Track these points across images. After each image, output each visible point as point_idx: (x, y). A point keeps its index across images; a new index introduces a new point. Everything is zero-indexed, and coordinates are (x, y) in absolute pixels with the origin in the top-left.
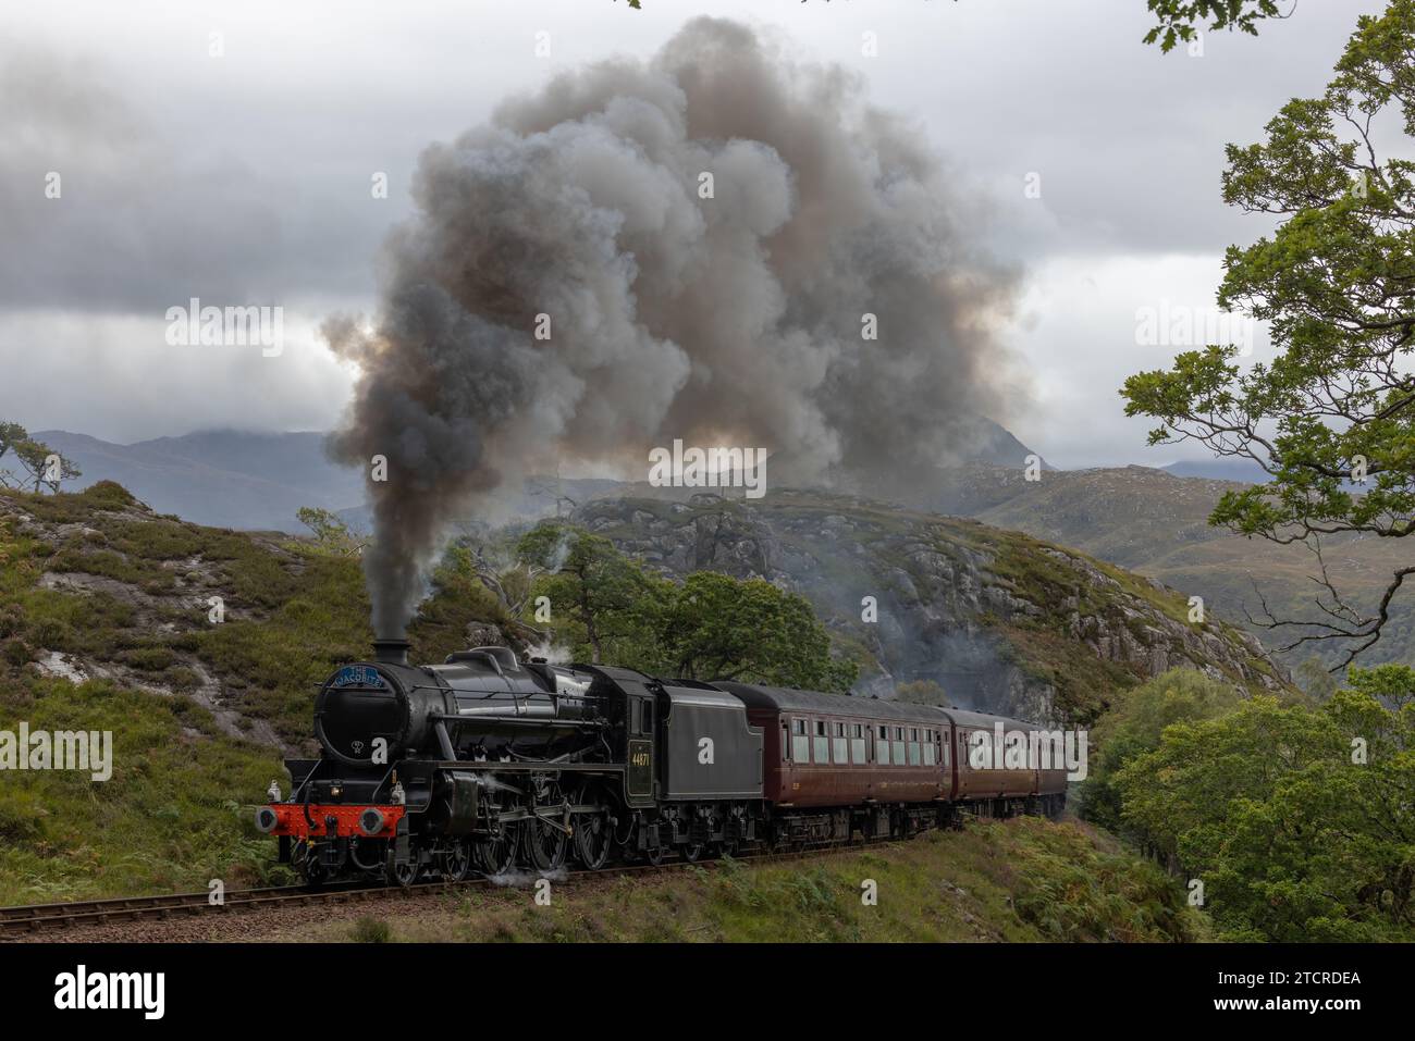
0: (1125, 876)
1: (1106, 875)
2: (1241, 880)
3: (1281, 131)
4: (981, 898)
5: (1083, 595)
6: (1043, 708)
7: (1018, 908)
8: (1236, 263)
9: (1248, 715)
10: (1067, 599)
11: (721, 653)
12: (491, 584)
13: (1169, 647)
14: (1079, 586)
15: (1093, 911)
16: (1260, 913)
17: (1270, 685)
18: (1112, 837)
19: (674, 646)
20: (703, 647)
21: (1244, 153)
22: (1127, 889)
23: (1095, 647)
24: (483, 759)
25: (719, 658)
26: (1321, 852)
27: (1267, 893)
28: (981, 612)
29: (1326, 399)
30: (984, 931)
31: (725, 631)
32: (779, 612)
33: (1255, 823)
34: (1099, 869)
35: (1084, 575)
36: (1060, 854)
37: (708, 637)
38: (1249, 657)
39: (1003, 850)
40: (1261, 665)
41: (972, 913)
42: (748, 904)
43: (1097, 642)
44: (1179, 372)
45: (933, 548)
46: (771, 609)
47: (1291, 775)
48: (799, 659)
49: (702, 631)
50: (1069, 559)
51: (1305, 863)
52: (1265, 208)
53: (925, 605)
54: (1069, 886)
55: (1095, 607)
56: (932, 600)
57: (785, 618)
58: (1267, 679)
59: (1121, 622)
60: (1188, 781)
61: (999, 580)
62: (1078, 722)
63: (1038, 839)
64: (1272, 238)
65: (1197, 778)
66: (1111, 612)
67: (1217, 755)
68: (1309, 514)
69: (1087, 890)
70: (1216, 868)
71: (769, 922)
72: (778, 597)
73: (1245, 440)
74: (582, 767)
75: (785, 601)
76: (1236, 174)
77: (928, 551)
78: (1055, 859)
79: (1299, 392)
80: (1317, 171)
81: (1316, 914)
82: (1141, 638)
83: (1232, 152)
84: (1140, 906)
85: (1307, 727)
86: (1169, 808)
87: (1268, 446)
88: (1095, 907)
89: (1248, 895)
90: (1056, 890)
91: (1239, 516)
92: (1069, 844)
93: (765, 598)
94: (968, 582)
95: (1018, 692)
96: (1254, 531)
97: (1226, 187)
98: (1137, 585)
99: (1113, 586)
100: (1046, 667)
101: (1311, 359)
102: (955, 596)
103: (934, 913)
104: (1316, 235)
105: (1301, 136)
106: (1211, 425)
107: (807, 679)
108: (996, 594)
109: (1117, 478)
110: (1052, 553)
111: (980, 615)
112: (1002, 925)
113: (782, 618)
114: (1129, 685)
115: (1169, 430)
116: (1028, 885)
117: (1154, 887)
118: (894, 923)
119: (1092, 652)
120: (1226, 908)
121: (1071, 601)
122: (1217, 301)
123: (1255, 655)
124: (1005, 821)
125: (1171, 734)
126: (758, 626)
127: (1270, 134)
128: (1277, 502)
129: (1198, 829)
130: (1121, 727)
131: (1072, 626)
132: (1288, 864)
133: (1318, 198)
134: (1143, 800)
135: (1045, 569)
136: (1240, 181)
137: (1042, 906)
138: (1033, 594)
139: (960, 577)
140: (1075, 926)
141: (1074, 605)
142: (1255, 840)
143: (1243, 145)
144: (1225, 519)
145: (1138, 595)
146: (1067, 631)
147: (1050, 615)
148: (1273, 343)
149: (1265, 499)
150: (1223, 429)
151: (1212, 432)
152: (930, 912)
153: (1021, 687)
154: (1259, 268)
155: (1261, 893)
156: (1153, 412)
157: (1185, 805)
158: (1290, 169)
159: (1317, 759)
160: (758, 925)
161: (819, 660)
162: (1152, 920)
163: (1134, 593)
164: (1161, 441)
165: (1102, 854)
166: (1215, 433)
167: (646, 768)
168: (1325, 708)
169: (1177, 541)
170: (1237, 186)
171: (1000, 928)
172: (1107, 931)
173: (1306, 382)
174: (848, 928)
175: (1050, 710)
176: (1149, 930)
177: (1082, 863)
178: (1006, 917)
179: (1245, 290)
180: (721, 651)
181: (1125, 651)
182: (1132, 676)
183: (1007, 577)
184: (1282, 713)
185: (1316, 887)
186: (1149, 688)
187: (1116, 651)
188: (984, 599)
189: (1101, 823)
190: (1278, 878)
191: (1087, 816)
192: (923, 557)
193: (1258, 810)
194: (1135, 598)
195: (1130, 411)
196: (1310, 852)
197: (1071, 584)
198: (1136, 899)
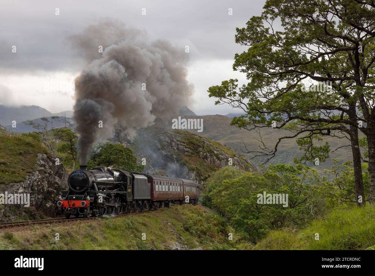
0: (212, 219)
1: (208, 219)
2: (242, 220)
3: (250, 24)
4: (175, 225)
5: (203, 148)
6: (193, 177)
7: (184, 228)
8: (238, 58)
9: (244, 177)
10: (199, 148)
11: (108, 163)
12: (46, 145)
13: (226, 161)
14: (202, 145)
15: (204, 228)
16: (247, 228)
17: (251, 171)
18: (210, 210)
19: (95, 161)
20: (103, 161)
21: (241, 30)
22: (213, 222)
23: (207, 161)
24: (101, 190)
25: (108, 164)
26: (262, 212)
27: (249, 223)
28: (177, 152)
29: (261, 94)
30: (175, 234)
31: (109, 157)
32: (123, 152)
33: (245, 205)
34: (206, 218)
35: (204, 142)
36: (196, 214)
37: (104, 158)
38: (246, 164)
39: (180, 213)
40: (249, 165)
41: (172, 229)
42: (112, 227)
43: (207, 160)
44: (223, 86)
45: (165, 135)
46: (121, 151)
47: (255, 192)
48: (129, 164)
49: (103, 157)
50: (200, 138)
51: (258, 215)
52: (246, 44)
53: (163, 150)
54: (197, 222)
55: (206, 150)
56: (164, 149)
57: (125, 153)
58: (250, 169)
59: (213, 154)
60: (229, 195)
61: (182, 144)
62: (202, 180)
63: (190, 210)
64: (247, 51)
65: (231, 193)
66: (211, 152)
67: (236, 188)
68: (256, 122)
69: (202, 223)
70: (235, 217)
71: (118, 232)
72: (123, 148)
73: (240, 104)
74: (119, 192)
75: (125, 149)
76: (239, 35)
77: (163, 136)
78: (194, 215)
79: (254, 92)
80: (259, 35)
81: (261, 228)
82: (218, 158)
83: (238, 30)
84: (216, 227)
85: (259, 180)
86: (224, 202)
87: (245, 105)
88: (204, 227)
89: (244, 224)
90: (194, 223)
91: (238, 123)
92: (198, 211)
93: (120, 148)
94: (174, 144)
95: (186, 173)
96: (241, 127)
97: (236, 39)
98: (217, 145)
99: (211, 145)
100: (194, 166)
101: (257, 83)
102: (170, 148)
103: (162, 229)
104: (258, 50)
105: (255, 26)
106: (231, 100)
107: (131, 169)
108: (181, 147)
109: (213, 118)
110: (195, 137)
111: (177, 153)
112: (180, 232)
113: (124, 153)
114: (215, 170)
115: (220, 101)
116: (187, 222)
117: (220, 222)
118: (151, 232)
119: (206, 162)
120: (238, 227)
121: (201, 149)
122: (233, 68)
123: (247, 163)
124: (182, 205)
125: (224, 182)
126: (118, 155)
127: (247, 25)
128: (247, 119)
129: (231, 207)
130: (213, 181)
131: (200, 156)
132: (254, 215)
133: (260, 42)
134: (217, 199)
135: (194, 141)
136: (239, 37)
137: (190, 227)
138: (191, 147)
139: (172, 143)
140: (199, 232)
141: (201, 150)
142: (246, 209)
143: (240, 28)
144: (234, 124)
145: (218, 148)
146: (199, 157)
147: (195, 153)
148: (247, 79)
149: (245, 118)
150: (234, 101)
151: (231, 102)
152: (161, 229)
153: (187, 171)
154: (243, 59)
155: (247, 223)
156: (216, 96)
157: (228, 201)
158: (253, 34)
159: (262, 188)
160: (115, 233)
161: (134, 164)
162: (219, 231)
163: (217, 147)
164: (218, 104)
165: (206, 213)
166: (232, 102)
167: (130, 192)
168: (263, 175)
169: (229, 134)
170: (239, 39)
171: (179, 233)
172: (208, 233)
173: (256, 89)
174: (139, 233)
175: (195, 177)
176: (219, 233)
177: (201, 216)
178: (181, 230)
179: (240, 65)
180: (108, 162)
181: (214, 162)
182: (216, 168)
183: (184, 143)
184: (253, 177)
185: (261, 221)
186: (220, 171)
187: (212, 162)
188: (178, 149)
189: (208, 206)
190: (251, 219)
191: (204, 205)
192: (162, 137)
193: (246, 202)
194: (217, 148)
195: (210, 96)
196: (260, 212)
197: (200, 145)
198: (215, 225)
